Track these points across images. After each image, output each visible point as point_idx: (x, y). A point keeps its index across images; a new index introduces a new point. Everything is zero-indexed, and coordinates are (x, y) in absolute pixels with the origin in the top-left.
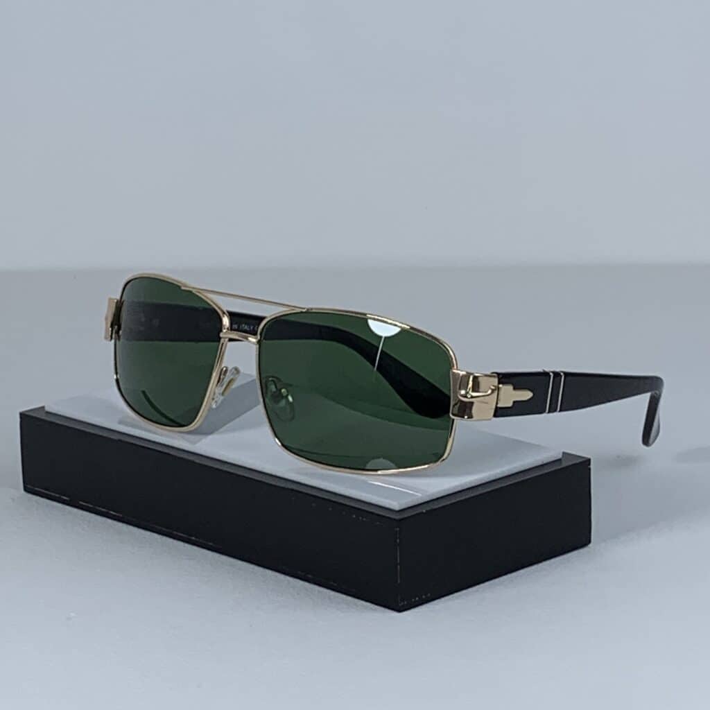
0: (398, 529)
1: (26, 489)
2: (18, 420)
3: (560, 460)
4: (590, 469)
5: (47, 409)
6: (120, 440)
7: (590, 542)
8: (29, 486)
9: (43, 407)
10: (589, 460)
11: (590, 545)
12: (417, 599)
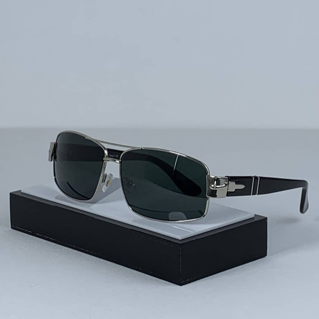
0: (181, 248)
1: (12, 228)
2: (9, 196)
3: (253, 218)
4: (267, 222)
5: (22, 191)
6: (56, 206)
7: (266, 255)
8: (13, 226)
9: (20, 191)
10: (266, 218)
11: (267, 256)
12: (189, 280)
